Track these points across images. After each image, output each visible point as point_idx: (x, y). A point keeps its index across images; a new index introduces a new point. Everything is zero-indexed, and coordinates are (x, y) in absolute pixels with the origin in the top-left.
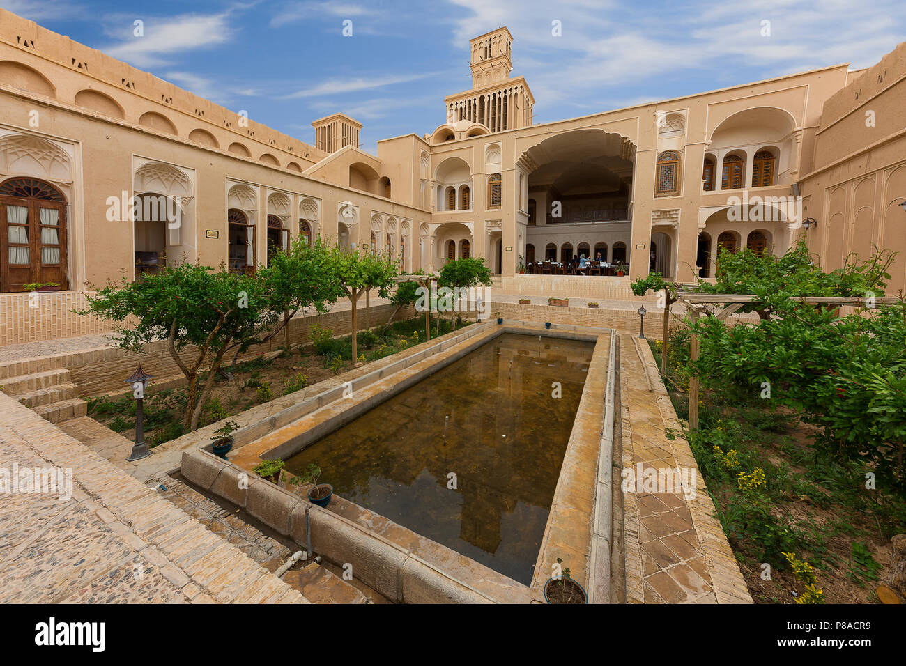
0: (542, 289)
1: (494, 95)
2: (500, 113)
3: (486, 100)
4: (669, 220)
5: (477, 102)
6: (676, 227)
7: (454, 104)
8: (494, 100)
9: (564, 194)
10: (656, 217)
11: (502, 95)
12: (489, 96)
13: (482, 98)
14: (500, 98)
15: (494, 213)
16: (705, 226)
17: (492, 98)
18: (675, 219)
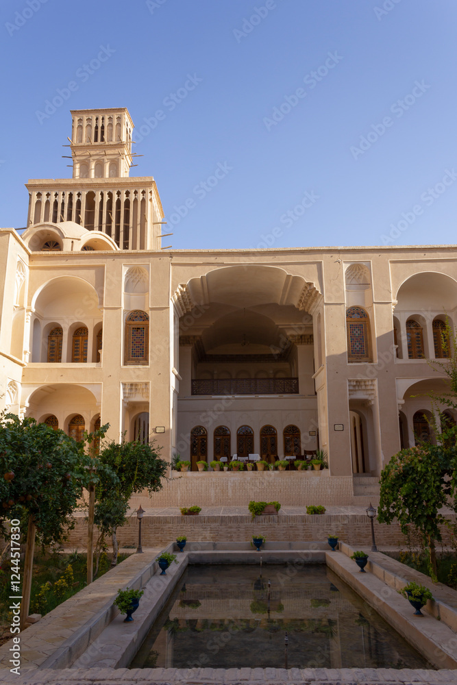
0: (212, 493)
1: (110, 195)
2: (118, 221)
3: (98, 199)
4: (365, 392)
5: (83, 199)
6: (373, 403)
7: (44, 194)
8: (110, 202)
9: (209, 352)
10: (351, 388)
11: (124, 198)
12: (102, 194)
13: (91, 196)
14: (119, 202)
15: (136, 372)
16: (403, 402)
17: (106, 198)
18: (370, 392)
